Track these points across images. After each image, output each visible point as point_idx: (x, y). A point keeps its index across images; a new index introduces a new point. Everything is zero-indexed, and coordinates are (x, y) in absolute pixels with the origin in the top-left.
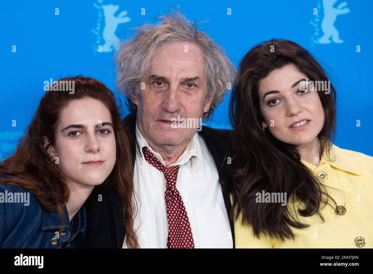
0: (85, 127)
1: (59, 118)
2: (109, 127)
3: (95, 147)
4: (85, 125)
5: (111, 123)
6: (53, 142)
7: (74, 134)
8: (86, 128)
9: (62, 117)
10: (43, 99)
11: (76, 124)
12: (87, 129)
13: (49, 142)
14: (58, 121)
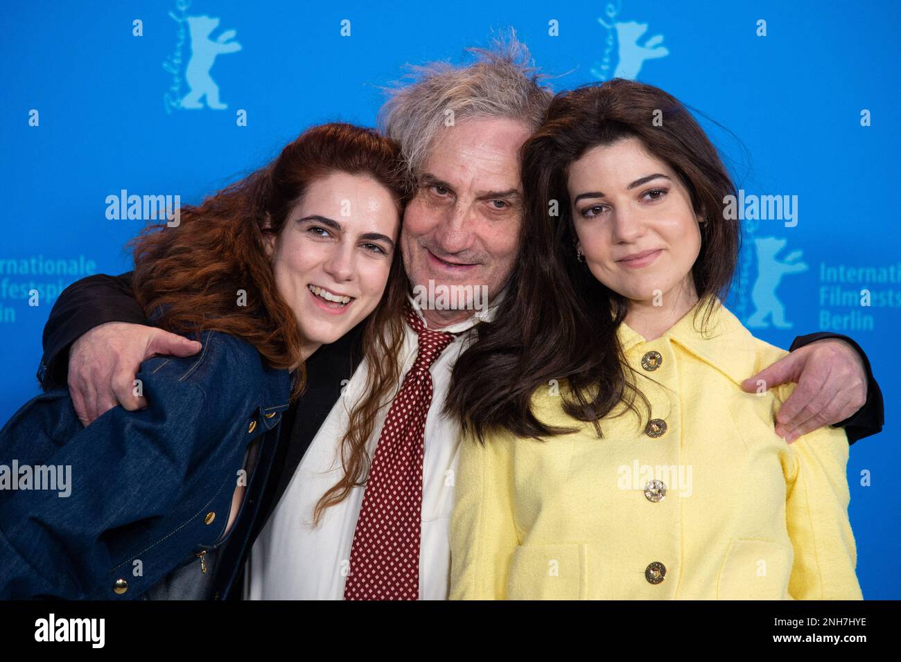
0: (342, 228)
1: (303, 194)
2: (386, 245)
3: (344, 271)
4: (343, 225)
5: (392, 239)
6: (278, 229)
7: (316, 230)
8: (341, 232)
9: (307, 196)
10: (289, 148)
11: (327, 218)
12: (344, 233)
13: (271, 225)
14: (298, 199)
